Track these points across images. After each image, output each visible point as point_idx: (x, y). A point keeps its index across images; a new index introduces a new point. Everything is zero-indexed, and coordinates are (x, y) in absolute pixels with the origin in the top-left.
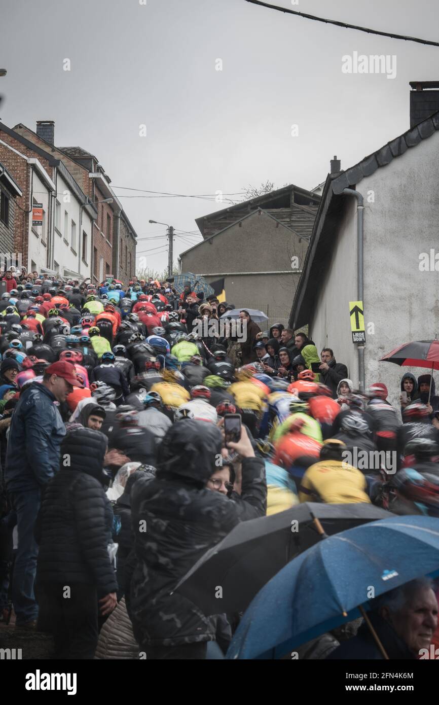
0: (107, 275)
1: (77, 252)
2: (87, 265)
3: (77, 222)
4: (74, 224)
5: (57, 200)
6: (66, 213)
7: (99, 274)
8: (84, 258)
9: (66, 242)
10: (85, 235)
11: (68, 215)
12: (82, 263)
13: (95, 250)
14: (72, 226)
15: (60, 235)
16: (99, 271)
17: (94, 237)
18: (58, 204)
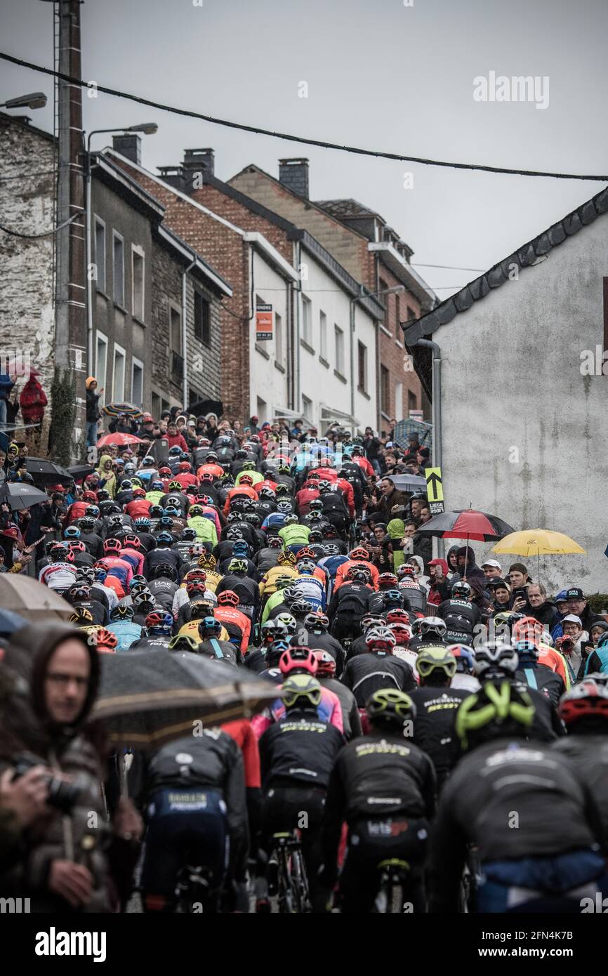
0: (411, 412)
1: (348, 377)
2: (368, 397)
3: (345, 327)
4: (339, 331)
5: (303, 295)
6: (323, 315)
7: (394, 411)
8: (362, 387)
9: (324, 363)
10: (362, 348)
11: (328, 317)
12: (357, 395)
13: (383, 371)
14: (336, 334)
15: (312, 352)
16: (394, 405)
17: (380, 350)
18: (307, 301)
